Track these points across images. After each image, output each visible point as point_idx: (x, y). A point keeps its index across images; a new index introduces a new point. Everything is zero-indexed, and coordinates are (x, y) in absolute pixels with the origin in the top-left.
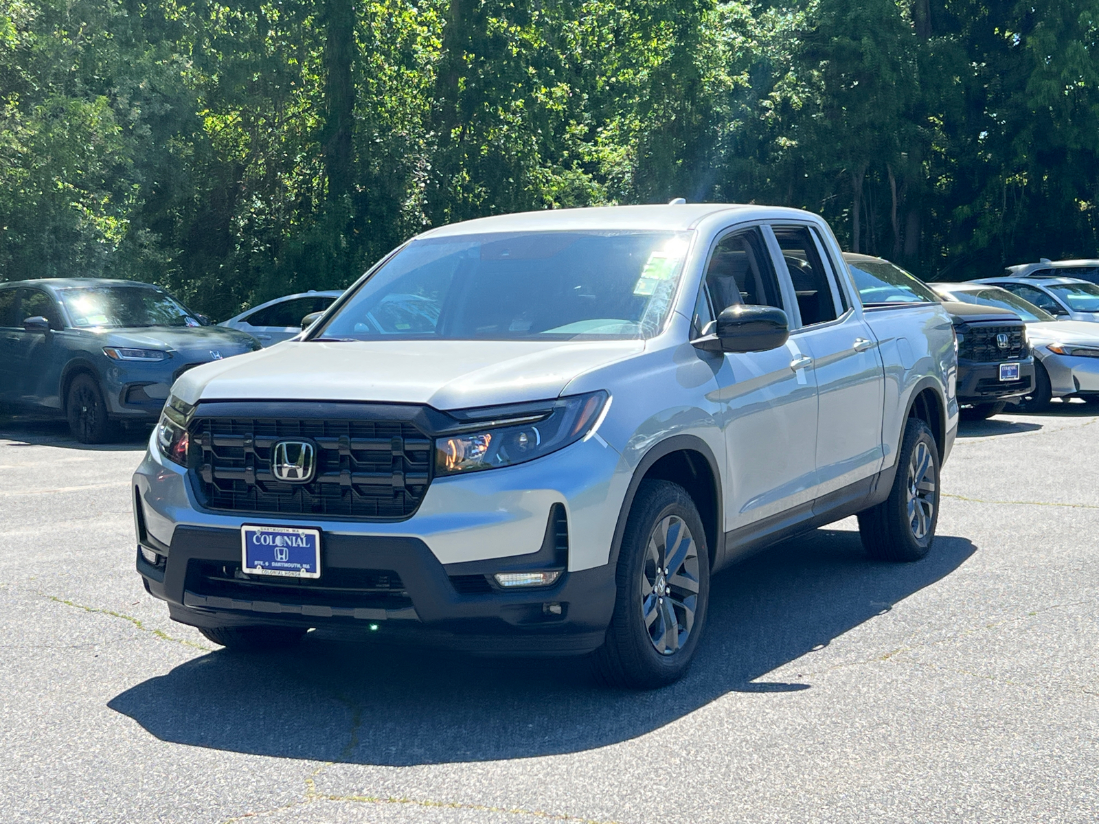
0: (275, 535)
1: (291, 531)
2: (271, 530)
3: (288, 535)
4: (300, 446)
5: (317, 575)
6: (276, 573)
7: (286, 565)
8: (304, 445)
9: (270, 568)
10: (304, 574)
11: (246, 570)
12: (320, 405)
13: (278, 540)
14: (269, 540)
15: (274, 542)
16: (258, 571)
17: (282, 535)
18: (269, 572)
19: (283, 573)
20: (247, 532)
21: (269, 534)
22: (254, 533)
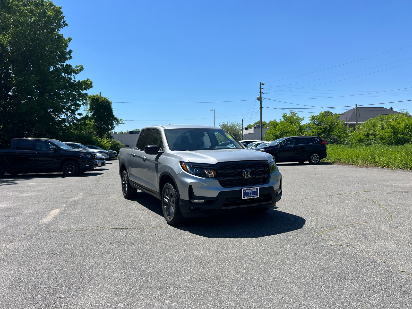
0: (249, 190)
1: (253, 188)
2: (249, 189)
3: (252, 189)
4: (248, 170)
5: (258, 197)
6: (250, 198)
7: (252, 196)
8: (249, 170)
9: (248, 197)
10: (256, 197)
11: (243, 198)
12: (249, 161)
13: (250, 191)
14: (248, 191)
15: (249, 191)
16: (246, 198)
17: (251, 189)
18: (248, 198)
19: (251, 197)
20: (243, 190)
21: (248, 190)
22: (245, 190)
